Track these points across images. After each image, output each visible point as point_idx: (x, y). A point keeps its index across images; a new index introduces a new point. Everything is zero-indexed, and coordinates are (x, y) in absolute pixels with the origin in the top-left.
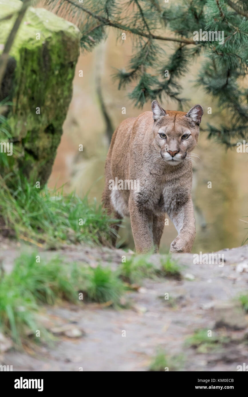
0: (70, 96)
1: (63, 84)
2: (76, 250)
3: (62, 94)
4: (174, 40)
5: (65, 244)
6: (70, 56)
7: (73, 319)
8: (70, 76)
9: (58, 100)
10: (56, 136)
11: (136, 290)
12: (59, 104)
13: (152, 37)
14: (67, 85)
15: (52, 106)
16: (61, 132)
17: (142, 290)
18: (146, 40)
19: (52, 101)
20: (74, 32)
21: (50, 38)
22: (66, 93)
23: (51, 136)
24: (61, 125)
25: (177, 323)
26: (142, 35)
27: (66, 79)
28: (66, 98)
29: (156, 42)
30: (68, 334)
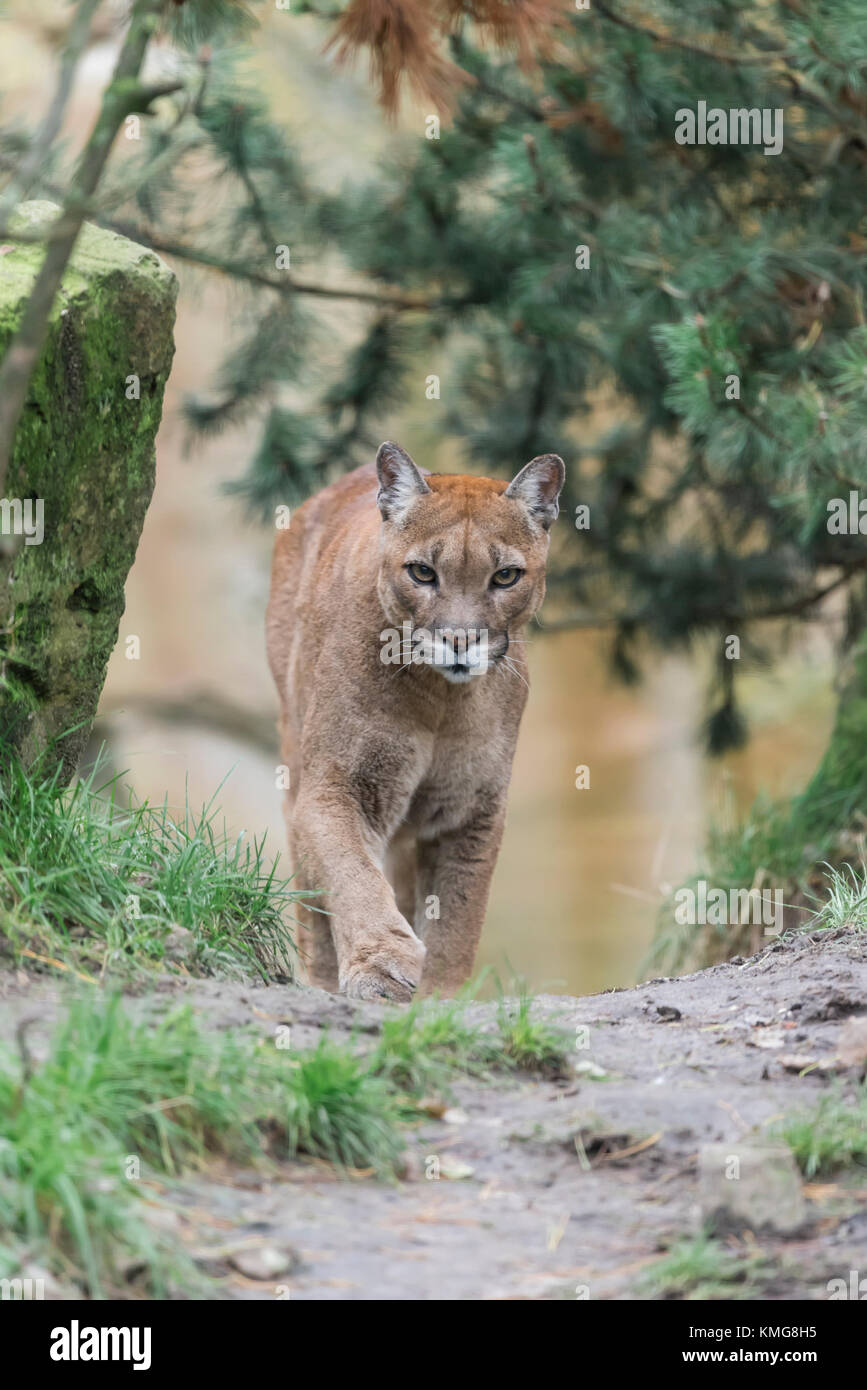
0: (148, 488)
1: (125, 448)
2: (203, 991)
3: (123, 480)
4: (362, 297)
5: (160, 973)
6: (146, 354)
7: (251, 1216)
8: (147, 420)
9: (110, 500)
10: (103, 618)
11: (435, 1115)
12: (113, 514)
13: (289, 289)
14: (137, 450)
15: (92, 519)
16: (119, 605)
17: (453, 1116)
18: (270, 297)
19: (93, 504)
20: (157, 275)
21: (83, 296)
22: (135, 478)
23: (87, 617)
24: (119, 582)
25: (585, 1219)
26: (260, 281)
27: (133, 432)
28: (135, 492)
29: (307, 304)
30: (247, 1264)
